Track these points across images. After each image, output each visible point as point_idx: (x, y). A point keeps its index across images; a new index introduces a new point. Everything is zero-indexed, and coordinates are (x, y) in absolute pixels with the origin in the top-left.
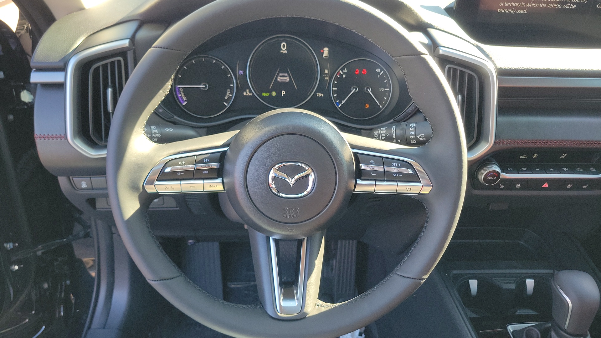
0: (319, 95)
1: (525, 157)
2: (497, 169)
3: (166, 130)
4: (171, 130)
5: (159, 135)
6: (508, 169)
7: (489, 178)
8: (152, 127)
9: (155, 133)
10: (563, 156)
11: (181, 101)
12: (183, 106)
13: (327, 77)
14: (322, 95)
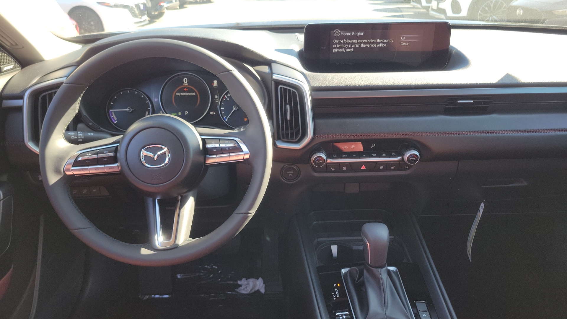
0: (211, 113)
1: (346, 148)
2: (323, 156)
3: (88, 134)
4: (92, 134)
5: (83, 137)
6: (334, 156)
7: (317, 162)
8: (79, 132)
9: (80, 136)
10: (373, 146)
11: (113, 121)
12: (115, 124)
13: (217, 100)
14: (215, 113)
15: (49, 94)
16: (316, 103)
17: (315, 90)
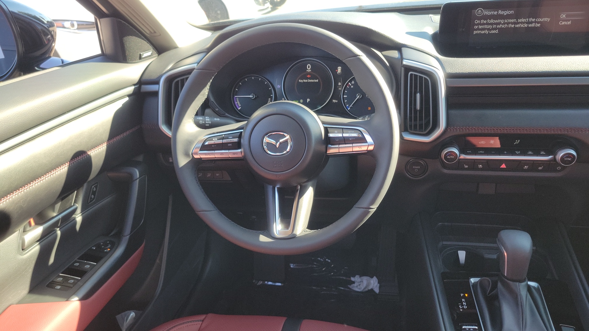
0: (334, 101)
2: (456, 151)
3: (215, 119)
4: (218, 119)
5: (210, 122)
6: (468, 152)
7: (448, 157)
8: (206, 117)
9: (208, 121)
10: (517, 142)
11: (237, 107)
12: (239, 110)
13: (340, 88)
14: (337, 101)
15: (181, 80)
16: (451, 92)
17: (451, 77)
